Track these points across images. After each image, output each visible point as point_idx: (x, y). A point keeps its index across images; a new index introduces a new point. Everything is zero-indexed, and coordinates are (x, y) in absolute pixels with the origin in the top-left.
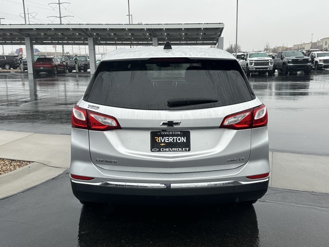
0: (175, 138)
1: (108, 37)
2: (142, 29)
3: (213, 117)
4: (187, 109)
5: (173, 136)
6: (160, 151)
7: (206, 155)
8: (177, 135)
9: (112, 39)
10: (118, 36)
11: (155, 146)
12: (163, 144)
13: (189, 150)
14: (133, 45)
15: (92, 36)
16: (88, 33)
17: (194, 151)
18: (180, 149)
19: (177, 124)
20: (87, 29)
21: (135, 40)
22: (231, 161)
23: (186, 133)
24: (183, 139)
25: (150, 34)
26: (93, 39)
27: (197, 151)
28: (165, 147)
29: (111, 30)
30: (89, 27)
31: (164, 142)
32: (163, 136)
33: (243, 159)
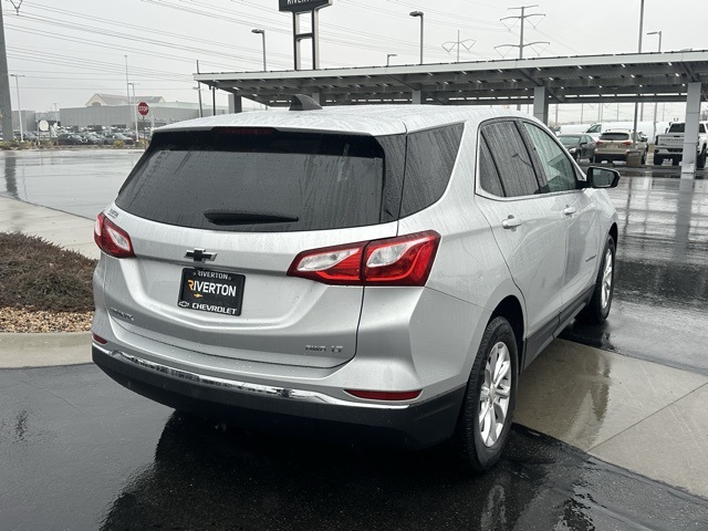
0: (219, 285)
1: (580, 85)
2: (660, 64)
3: (276, 250)
4: (235, 231)
5: (216, 281)
6: (190, 307)
7: (262, 328)
8: (223, 282)
9: (592, 90)
10: (604, 80)
11: (186, 297)
12: (198, 296)
13: (238, 314)
14: (642, 102)
15: (543, 83)
16: (536, 77)
17: (247, 318)
18: (223, 309)
19: (209, 257)
20: (533, 70)
21: (649, 89)
22: (314, 349)
23: (237, 279)
24: (231, 291)
25: (684, 75)
26: (546, 90)
27: (251, 317)
28: (201, 301)
29: (587, 68)
30: (538, 65)
31: (201, 292)
32: (201, 279)
33: (340, 350)
